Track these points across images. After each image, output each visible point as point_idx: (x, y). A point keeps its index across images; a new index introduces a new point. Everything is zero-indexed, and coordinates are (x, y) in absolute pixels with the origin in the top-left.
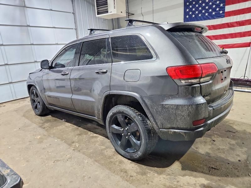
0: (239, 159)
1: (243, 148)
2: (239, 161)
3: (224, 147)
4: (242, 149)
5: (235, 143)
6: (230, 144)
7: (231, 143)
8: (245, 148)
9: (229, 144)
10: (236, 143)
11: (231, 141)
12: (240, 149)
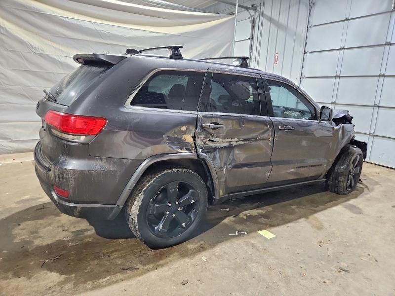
0: (21, 227)
1: (20, 241)
2: (19, 225)
3: (45, 230)
4: (21, 238)
5: (35, 241)
6: (40, 237)
7: (39, 239)
8: (18, 242)
9: (42, 237)
10: (33, 243)
11: (41, 242)
12: (23, 237)
